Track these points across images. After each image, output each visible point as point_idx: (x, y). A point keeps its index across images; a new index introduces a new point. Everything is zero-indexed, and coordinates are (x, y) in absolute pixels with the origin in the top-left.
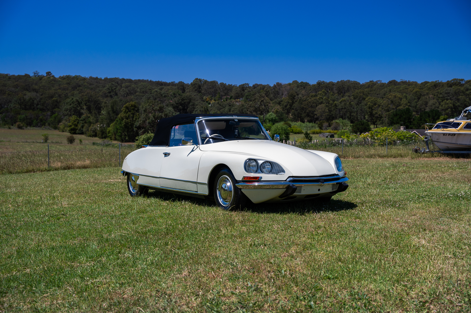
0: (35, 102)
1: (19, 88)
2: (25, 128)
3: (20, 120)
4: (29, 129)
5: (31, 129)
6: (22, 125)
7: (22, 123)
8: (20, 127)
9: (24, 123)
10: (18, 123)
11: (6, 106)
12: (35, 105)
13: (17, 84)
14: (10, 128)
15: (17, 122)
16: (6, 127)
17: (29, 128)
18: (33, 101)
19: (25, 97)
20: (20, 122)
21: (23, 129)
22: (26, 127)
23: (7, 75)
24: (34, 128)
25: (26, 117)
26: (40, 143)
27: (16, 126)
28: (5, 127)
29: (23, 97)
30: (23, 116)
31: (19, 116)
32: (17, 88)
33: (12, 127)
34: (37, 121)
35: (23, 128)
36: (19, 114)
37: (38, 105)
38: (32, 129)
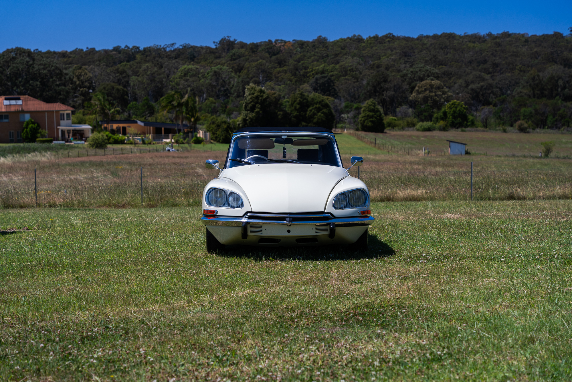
0: (560, 83)
1: (539, 58)
2: (531, 130)
3: (524, 116)
4: (538, 133)
5: (541, 133)
6: (526, 125)
7: (526, 122)
8: (522, 130)
9: (530, 122)
10: (519, 122)
11: (509, 92)
12: (559, 90)
13: (536, 52)
14: (505, 131)
15: (519, 119)
16: (500, 130)
17: (538, 130)
18: (557, 81)
19: (541, 74)
20: (523, 120)
21: (528, 132)
22: (534, 129)
23: (523, 35)
24: (549, 130)
25: (536, 110)
26: (537, 157)
27: (517, 127)
28: (498, 128)
29: (538, 76)
30: (529, 110)
31: (523, 110)
32: (537, 58)
33: (509, 128)
34: (554, 117)
35: (528, 130)
36: (525, 105)
37: (564, 88)
38: (544, 133)
